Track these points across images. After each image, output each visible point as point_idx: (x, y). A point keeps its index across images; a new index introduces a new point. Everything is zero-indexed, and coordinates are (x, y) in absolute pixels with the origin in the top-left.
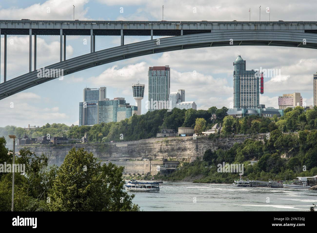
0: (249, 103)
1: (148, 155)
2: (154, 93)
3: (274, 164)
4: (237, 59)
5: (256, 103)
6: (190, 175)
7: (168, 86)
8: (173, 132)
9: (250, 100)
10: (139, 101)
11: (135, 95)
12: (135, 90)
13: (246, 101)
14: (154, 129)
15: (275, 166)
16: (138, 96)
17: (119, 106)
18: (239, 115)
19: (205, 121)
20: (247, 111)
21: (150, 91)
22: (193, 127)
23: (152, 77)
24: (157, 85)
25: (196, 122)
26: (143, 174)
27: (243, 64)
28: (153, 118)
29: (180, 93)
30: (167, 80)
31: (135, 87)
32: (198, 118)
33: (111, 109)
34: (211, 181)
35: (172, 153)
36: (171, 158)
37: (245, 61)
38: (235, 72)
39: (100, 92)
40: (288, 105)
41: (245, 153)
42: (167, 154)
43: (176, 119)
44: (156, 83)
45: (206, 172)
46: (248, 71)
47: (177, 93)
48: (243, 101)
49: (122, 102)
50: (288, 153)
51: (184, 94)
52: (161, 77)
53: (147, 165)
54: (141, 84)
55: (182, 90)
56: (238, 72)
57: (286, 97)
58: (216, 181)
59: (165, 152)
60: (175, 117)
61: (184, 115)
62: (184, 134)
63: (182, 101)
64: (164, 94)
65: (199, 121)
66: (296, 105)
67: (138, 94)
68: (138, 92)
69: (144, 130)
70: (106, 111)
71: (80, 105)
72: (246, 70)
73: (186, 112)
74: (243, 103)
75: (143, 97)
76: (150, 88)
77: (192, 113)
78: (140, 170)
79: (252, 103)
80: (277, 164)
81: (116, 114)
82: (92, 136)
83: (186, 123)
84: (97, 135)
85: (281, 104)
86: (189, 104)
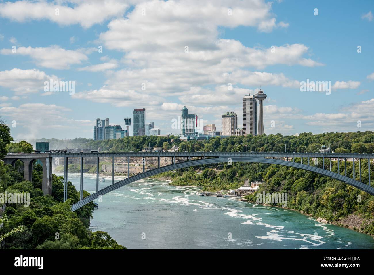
0: (190, 132)
1: (138, 162)
2: (137, 123)
3: (211, 174)
4: (184, 108)
5: (194, 132)
6: (164, 176)
7: (144, 120)
8: (151, 149)
9: (191, 130)
10: (128, 127)
11: (126, 124)
12: (126, 121)
13: (188, 131)
14: (140, 147)
15: (212, 176)
16: (127, 124)
17: (117, 130)
18: (186, 139)
19: (169, 144)
20: (190, 137)
21: (134, 122)
22: (162, 147)
23: (136, 115)
24: (138, 119)
25: (164, 144)
26: (136, 173)
27: (187, 111)
28: (139, 140)
29: (151, 123)
30: (144, 116)
31: (126, 119)
32: (164, 142)
33: (112, 131)
34: (179, 184)
35: (151, 162)
36: (151, 164)
37: (188, 109)
38: (182, 115)
39: (105, 121)
40: (209, 131)
41: (194, 167)
42: (148, 162)
43: (152, 142)
44: (138, 118)
45: (173, 175)
46: (189, 115)
47: (149, 124)
48: (187, 131)
49: (119, 127)
50: (217, 168)
51: (153, 124)
52: (141, 115)
53: (138, 169)
54: (129, 117)
55: (152, 122)
56: (184, 115)
57: (207, 126)
58: (182, 185)
59: (148, 161)
60: (151, 141)
61: (157, 140)
62: (157, 150)
63: (152, 128)
64: (142, 124)
65: (165, 143)
66: (213, 131)
67: (128, 123)
68: (127, 122)
69: (134, 147)
70: (109, 132)
71: (94, 128)
72: (188, 114)
73: (158, 138)
74: (187, 132)
75: (130, 125)
76: (134, 120)
77: (161, 139)
78: (134, 171)
79: (191, 132)
80: (213, 174)
81: (115, 134)
82: (103, 147)
83: (158, 144)
84: (106, 146)
85: (205, 130)
86: (156, 130)
